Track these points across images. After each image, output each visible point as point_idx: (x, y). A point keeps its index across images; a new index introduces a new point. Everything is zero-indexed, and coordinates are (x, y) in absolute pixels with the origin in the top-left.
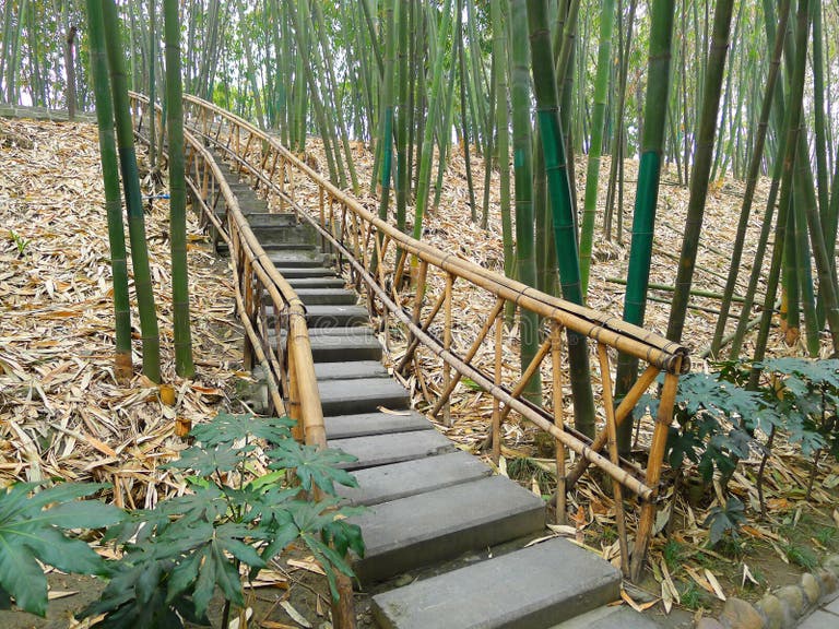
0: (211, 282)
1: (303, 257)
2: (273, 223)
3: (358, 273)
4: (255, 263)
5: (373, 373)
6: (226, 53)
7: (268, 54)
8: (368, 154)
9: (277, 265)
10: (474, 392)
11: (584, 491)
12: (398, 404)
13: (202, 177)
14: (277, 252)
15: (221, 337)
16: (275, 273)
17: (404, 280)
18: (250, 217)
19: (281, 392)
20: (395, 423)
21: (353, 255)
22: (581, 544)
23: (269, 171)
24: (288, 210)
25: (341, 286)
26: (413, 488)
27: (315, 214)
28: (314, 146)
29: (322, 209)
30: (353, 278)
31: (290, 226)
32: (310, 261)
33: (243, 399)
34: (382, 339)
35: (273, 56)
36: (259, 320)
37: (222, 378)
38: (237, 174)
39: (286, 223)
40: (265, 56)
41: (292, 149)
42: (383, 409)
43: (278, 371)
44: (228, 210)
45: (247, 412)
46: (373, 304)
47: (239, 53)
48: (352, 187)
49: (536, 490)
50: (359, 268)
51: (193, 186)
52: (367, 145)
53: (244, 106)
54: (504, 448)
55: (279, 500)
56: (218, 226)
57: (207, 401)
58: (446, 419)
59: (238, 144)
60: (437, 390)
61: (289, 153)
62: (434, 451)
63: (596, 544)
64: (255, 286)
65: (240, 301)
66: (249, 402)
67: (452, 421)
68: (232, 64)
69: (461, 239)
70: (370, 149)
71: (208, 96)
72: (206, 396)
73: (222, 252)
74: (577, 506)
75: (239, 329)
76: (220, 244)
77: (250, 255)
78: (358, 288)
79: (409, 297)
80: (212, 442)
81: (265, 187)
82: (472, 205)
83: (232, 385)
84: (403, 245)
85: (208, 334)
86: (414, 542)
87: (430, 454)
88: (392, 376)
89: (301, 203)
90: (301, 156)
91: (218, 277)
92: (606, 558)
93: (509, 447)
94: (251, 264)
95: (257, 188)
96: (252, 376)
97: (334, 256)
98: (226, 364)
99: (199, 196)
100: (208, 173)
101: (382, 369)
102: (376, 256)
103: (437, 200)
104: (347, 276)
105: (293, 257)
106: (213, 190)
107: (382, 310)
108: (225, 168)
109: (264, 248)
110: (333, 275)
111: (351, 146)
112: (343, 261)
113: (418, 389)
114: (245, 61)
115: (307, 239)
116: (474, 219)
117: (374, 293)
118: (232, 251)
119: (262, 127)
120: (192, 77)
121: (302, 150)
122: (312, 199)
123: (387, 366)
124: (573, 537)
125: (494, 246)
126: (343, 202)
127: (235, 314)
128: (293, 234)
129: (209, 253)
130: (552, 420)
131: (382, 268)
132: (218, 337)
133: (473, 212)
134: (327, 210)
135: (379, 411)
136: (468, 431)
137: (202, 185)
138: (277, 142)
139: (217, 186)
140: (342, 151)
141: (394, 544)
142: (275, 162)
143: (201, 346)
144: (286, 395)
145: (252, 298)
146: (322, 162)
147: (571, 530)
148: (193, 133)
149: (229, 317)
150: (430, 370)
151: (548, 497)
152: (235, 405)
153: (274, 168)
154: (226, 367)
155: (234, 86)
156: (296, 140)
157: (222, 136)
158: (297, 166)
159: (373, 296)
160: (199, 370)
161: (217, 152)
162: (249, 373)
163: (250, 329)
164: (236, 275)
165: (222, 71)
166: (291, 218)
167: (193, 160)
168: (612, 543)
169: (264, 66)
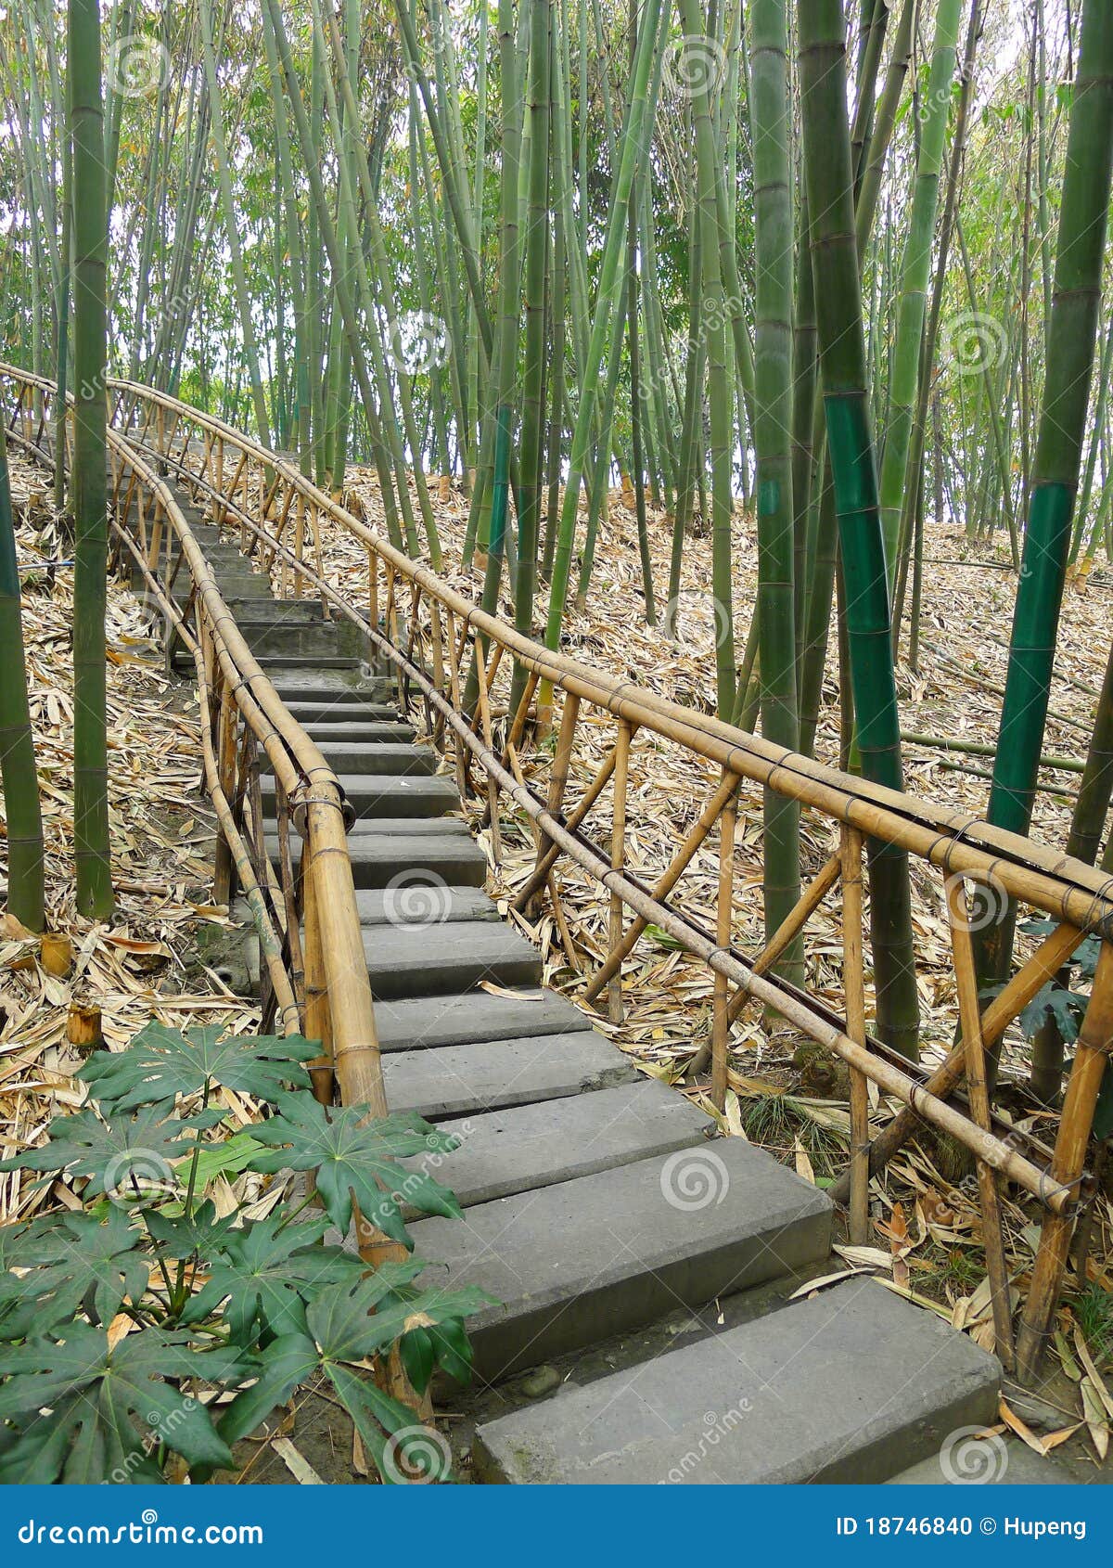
0: (158, 727)
1: (337, 682)
2: (280, 617)
3: (440, 714)
4: (242, 692)
5: (468, 911)
6: (206, 317)
7: (281, 319)
8: (459, 498)
9: (285, 696)
10: (664, 952)
11: (901, 1169)
12: (519, 975)
13: (149, 530)
14: (287, 672)
15: (172, 833)
16: (280, 711)
17: (529, 729)
18: (238, 606)
19: (287, 958)
20: (516, 1017)
21: (430, 680)
22: (907, 1292)
23: (275, 522)
24: (308, 594)
25: (408, 738)
26: (556, 1165)
27: (359, 603)
28: (360, 480)
29: (374, 595)
30: (430, 723)
31: (312, 625)
32: (348, 689)
33: (211, 963)
34: (484, 843)
35: (291, 323)
36: (246, 805)
37: (170, 920)
38: (215, 527)
39: (305, 618)
40: (275, 324)
41: (320, 484)
42: (489, 987)
43: (281, 913)
44: (196, 590)
45: (219, 991)
46: (468, 775)
47: (228, 318)
48: (429, 555)
49: (803, 1165)
50: (443, 705)
51: (133, 547)
52: (456, 482)
53: (235, 411)
54: (735, 1076)
55: (275, 1257)
56: (177, 620)
57: (136, 967)
58: (614, 1009)
59: (221, 473)
60: (593, 947)
61: (314, 490)
62: (595, 1079)
63: (934, 1290)
64: (241, 736)
65: (212, 766)
66: (223, 969)
67: (626, 1012)
68: (215, 337)
69: (628, 654)
70: (462, 489)
71: (171, 387)
72: (135, 957)
73: (182, 668)
74: (890, 1204)
75: (209, 819)
76: (179, 654)
77: (233, 675)
78: (440, 744)
79: (536, 761)
80: (127, 1102)
81: (268, 551)
82: (647, 594)
83: (188, 933)
84: (530, 662)
85: (150, 829)
86: (565, 1295)
87: (587, 1087)
88: (504, 918)
89: (334, 582)
90: (336, 496)
91: (172, 717)
92: (959, 1326)
93: (744, 1071)
94: (233, 692)
95: (252, 552)
96: (230, 915)
97: (394, 681)
98: (181, 889)
99: (144, 565)
100: (161, 522)
101: (485, 903)
102: (477, 683)
103: (584, 583)
104: (418, 720)
105: (317, 682)
106: (169, 555)
107: (484, 787)
108: (194, 515)
109: (263, 665)
110: (389, 717)
111: (430, 481)
112: (409, 692)
113: (557, 944)
114: (239, 332)
115: (343, 650)
116: (650, 618)
117: (470, 751)
118: (200, 668)
119: (266, 443)
120: (143, 357)
121: (339, 487)
122: (354, 576)
123: (495, 898)
124: (887, 1273)
125: (687, 669)
126: (414, 580)
127: (203, 790)
128: (317, 641)
129: (158, 671)
130: (841, 1026)
131: (487, 706)
132: (166, 834)
133: (649, 607)
134: (383, 598)
135: (480, 990)
136: (658, 1034)
137: (149, 543)
138: (291, 470)
139: (178, 547)
140: (412, 490)
141: (521, 1301)
142: (288, 507)
143: (132, 853)
144: (297, 968)
145: (235, 759)
146: (374, 509)
147: (882, 1258)
148: (138, 450)
149: (189, 796)
150: (579, 907)
151: (828, 1183)
152: (193, 974)
153: (286, 518)
154: (179, 897)
155: (218, 375)
156: (328, 467)
157: (190, 457)
158: (328, 513)
159: (467, 758)
160: (127, 903)
161: (182, 487)
162: (225, 908)
163: (229, 821)
164: (205, 715)
165: (198, 348)
166: (316, 608)
167: (135, 498)
168: (970, 1292)
169: (273, 343)
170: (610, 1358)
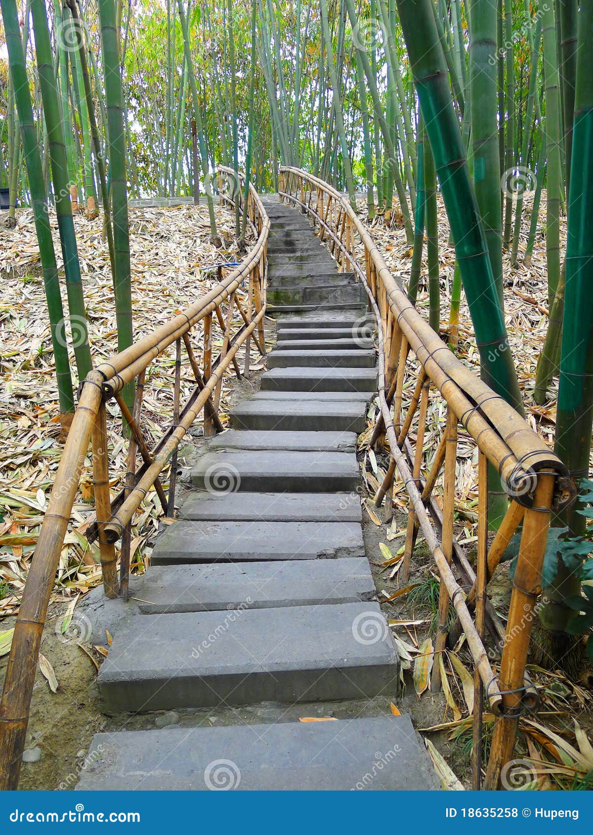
2: (333, 283)
31: (347, 285)
39: (346, 282)
58: (386, 511)
62: (330, 552)
87: (321, 556)
101: (349, 441)
105: (340, 318)
170: (213, 719)
